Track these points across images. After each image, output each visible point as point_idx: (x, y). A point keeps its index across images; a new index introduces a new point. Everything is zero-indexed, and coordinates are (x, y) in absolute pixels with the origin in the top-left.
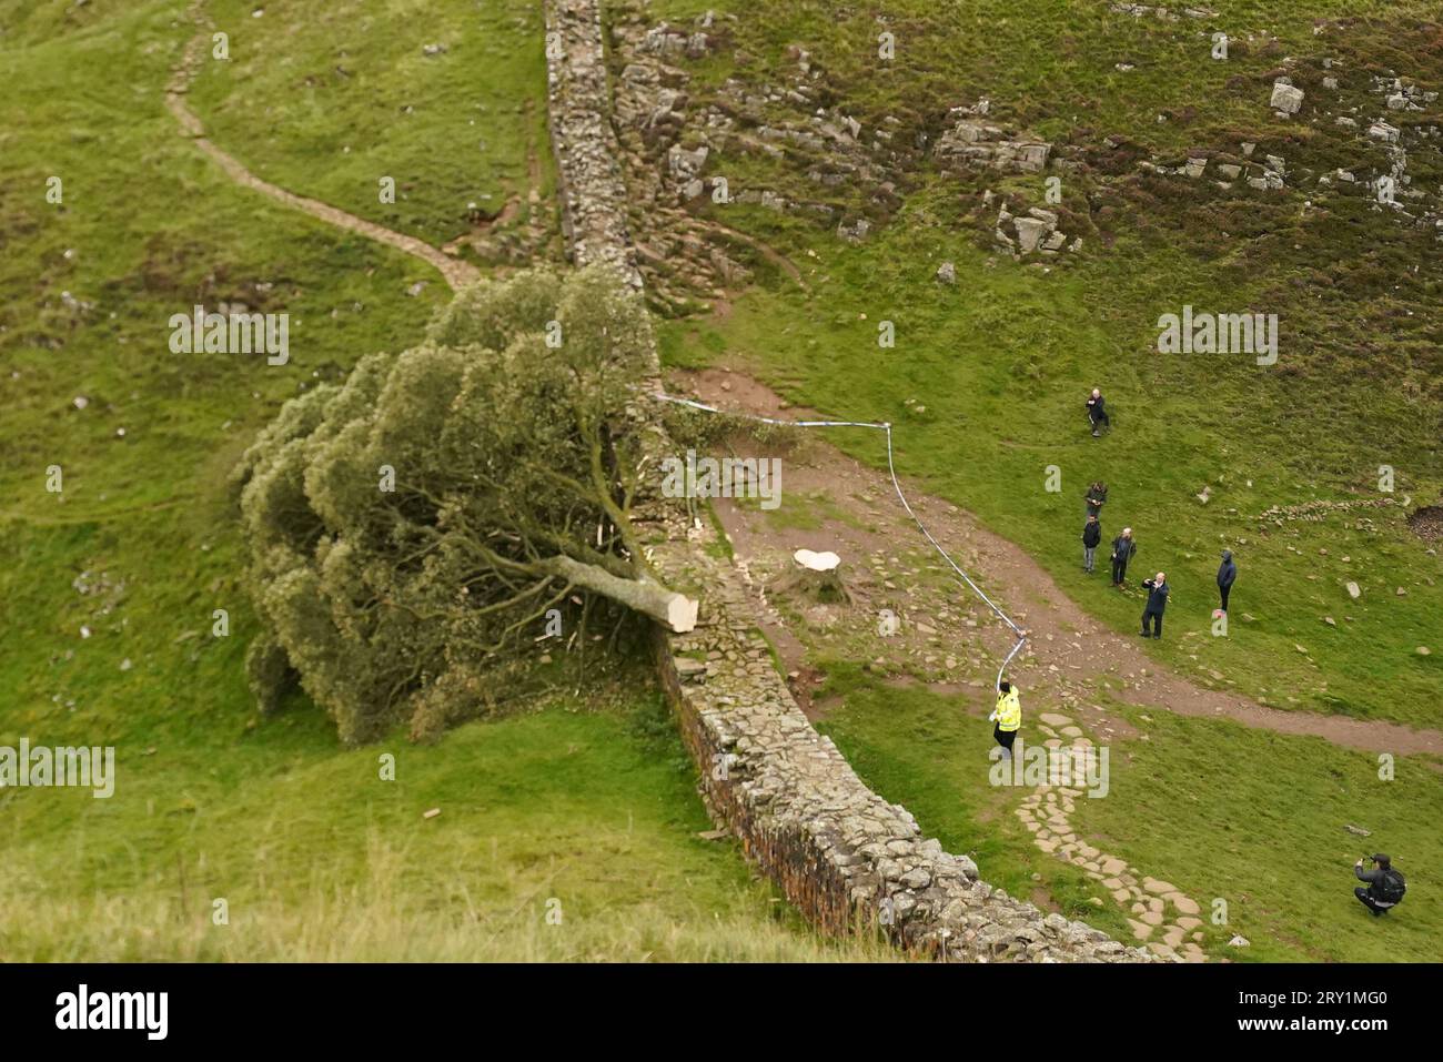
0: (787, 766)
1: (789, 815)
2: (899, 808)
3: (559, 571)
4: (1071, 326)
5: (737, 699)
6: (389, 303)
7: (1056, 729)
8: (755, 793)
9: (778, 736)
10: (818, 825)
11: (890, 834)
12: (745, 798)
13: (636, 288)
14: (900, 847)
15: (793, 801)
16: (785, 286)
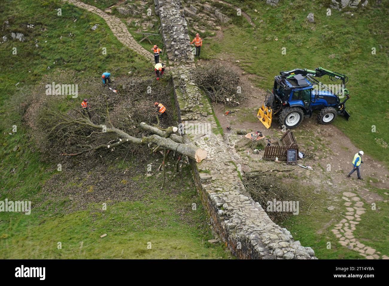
0: (242, 214)
1: (242, 233)
2: (285, 229)
3: (154, 141)
4: (362, 38)
5: (223, 189)
6: (84, 33)
7: (349, 198)
8: (229, 224)
9: (239, 202)
10: (252, 236)
11: (280, 239)
12: (226, 226)
13: (184, 27)
14: (283, 244)
15: (244, 227)
16: (245, 25)
